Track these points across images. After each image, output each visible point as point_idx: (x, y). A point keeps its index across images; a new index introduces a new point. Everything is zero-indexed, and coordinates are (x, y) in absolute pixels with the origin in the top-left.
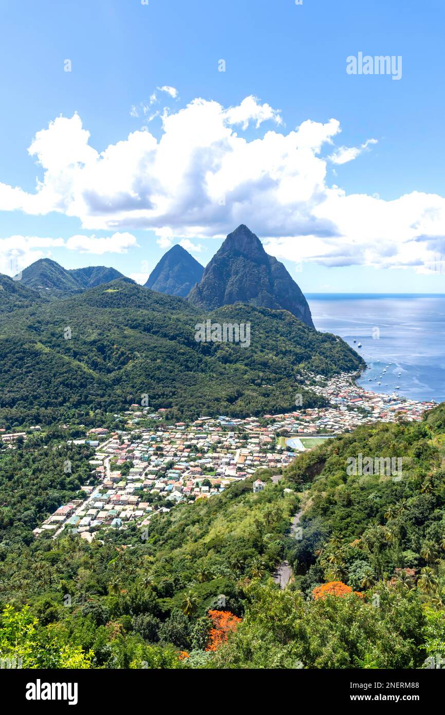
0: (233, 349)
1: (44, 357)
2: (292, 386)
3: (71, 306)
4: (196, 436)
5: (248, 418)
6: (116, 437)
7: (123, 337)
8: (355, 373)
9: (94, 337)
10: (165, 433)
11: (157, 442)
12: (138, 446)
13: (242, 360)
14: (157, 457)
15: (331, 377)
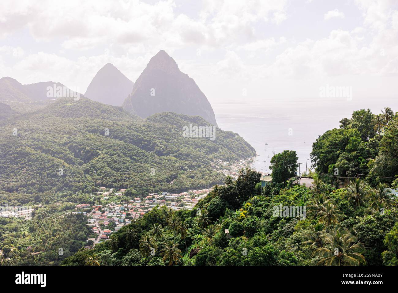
0: (165, 146)
1: (33, 157)
2: (209, 170)
3: (41, 117)
4: (150, 206)
5: (182, 193)
6: (97, 208)
7: (87, 140)
8: (249, 159)
9: (65, 140)
10: (129, 205)
11: (125, 210)
12: (113, 214)
13: (172, 153)
14: (129, 220)
15: (234, 163)
